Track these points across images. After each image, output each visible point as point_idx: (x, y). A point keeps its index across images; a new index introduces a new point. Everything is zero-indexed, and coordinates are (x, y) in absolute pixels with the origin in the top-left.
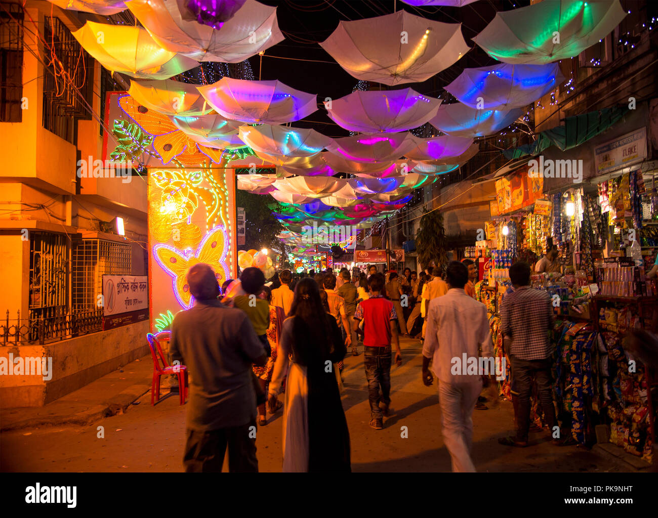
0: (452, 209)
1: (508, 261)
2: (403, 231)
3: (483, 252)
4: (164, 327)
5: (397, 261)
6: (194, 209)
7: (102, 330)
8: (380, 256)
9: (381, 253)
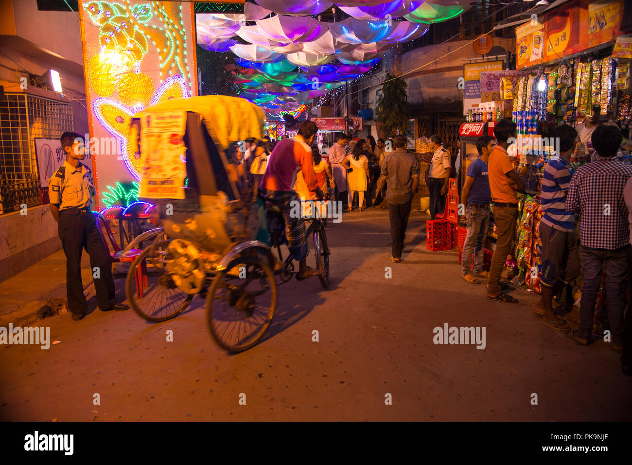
0: (415, 76)
1: (532, 125)
2: (359, 99)
3: (493, 115)
4: (113, 202)
5: (354, 129)
6: (143, 55)
7: (40, 205)
8: (337, 124)
9: (339, 121)
